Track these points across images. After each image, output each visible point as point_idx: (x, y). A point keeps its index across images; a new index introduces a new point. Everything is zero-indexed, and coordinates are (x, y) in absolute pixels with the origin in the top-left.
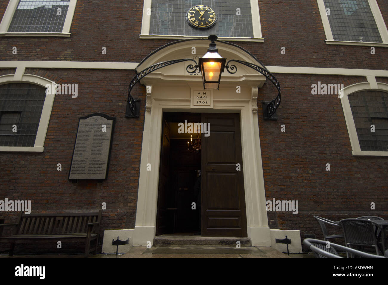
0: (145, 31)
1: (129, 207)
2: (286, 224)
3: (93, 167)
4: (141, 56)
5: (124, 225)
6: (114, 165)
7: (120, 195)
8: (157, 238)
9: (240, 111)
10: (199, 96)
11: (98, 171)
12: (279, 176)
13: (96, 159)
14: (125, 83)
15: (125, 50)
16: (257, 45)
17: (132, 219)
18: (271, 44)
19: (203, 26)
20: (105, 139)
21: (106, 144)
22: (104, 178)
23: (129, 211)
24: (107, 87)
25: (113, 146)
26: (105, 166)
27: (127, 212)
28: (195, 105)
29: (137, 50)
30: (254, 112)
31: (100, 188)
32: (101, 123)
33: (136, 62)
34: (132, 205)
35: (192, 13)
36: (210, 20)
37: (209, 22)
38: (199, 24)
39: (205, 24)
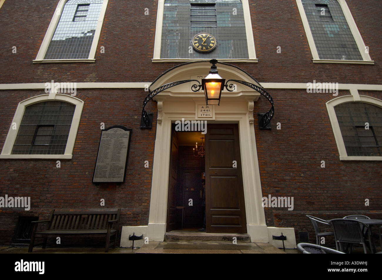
0: (157, 56)
1: (144, 206)
2: (281, 222)
3: (112, 171)
4: (153, 77)
5: (139, 222)
6: (130, 170)
7: (135, 196)
8: (167, 234)
9: (239, 121)
10: (203, 109)
11: (117, 175)
12: (274, 179)
13: (116, 165)
14: (140, 100)
15: (140, 72)
16: (253, 65)
17: (145, 217)
18: (264, 64)
19: (206, 50)
20: (124, 147)
21: (124, 152)
22: (122, 181)
23: (143, 210)
24: (125, 103)
25: (130, 153)
26: (123, 171)
27: (142, 211)
28: (199, 118)
29: (150, 72)
30: (250, 122)
31: (119, 190)
32: (120, 134)
33: (149, 82)
34: (146, 204)
35: (196, 40)
36: (211, 45)
37: (211, 47)
38: (202, 49)
39: (207, 49)
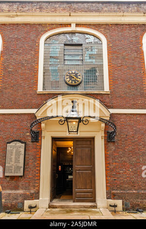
0: (40, 89)
1: (36, 189)
3: (16, 169)
4: (38, 105)
5: (34, 198)
6: (27, 168)
7: (31, 183)
9: (95, 137)
11: (19, 171)
13: (18, 166)
15: (29, 101)
16: (106, 96)
17: (37, 195)
18: (114, 95)
20: (22, 154)
21: (22, 157)
24: (20, 124)
25: (26, 158)
26: (22, 169)
27: (35, 192)
28: (69, 134)
29: (36, 101)
30: (102, 138)
31: (21, 180)
32: (19, 146)
35: (67, 76)
36: (78, 79)
37: (78, 81)
38: (72, 83)
39: (75, 83)
